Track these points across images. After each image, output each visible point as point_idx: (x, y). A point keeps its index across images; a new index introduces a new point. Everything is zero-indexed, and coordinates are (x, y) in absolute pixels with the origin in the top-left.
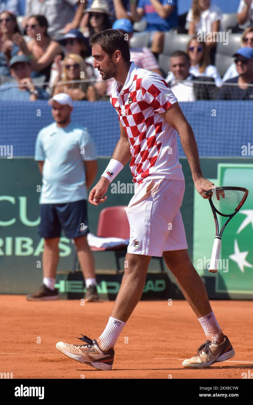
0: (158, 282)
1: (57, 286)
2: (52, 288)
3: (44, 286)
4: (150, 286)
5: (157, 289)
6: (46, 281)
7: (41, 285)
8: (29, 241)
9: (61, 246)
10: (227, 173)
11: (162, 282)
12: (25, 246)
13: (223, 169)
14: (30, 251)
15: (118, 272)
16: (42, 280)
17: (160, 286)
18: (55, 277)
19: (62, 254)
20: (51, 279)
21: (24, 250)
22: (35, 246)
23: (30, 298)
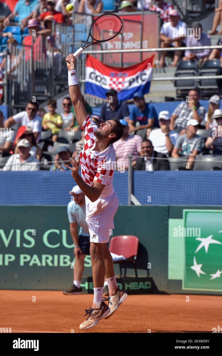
0: (146, 283)
1: (82, 285)
2: (79, 287)
3: (74, 285)
4: (141, 285)
5: (146, 287)
6: (75, 283)
7: (72, 285)
8: (68, 257)
9: (86, 260)
10: (189, 215)
11: (149, 283)
12: (66, 260)
13: (187, 213)
14: (69, 263)
15: (120, 276)
16: (73, 282)
17: (148, 285)
18: (81, 280)
19: (86, 265)
20: (79, 281)
21: (65, 263)
22: (71, 260)
23: (65, 293)
